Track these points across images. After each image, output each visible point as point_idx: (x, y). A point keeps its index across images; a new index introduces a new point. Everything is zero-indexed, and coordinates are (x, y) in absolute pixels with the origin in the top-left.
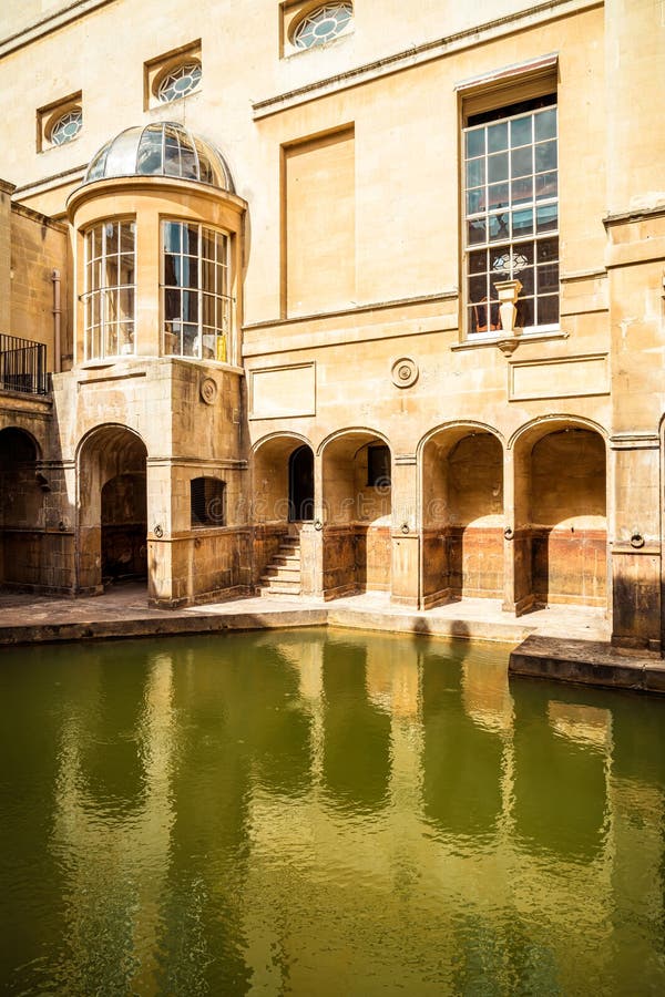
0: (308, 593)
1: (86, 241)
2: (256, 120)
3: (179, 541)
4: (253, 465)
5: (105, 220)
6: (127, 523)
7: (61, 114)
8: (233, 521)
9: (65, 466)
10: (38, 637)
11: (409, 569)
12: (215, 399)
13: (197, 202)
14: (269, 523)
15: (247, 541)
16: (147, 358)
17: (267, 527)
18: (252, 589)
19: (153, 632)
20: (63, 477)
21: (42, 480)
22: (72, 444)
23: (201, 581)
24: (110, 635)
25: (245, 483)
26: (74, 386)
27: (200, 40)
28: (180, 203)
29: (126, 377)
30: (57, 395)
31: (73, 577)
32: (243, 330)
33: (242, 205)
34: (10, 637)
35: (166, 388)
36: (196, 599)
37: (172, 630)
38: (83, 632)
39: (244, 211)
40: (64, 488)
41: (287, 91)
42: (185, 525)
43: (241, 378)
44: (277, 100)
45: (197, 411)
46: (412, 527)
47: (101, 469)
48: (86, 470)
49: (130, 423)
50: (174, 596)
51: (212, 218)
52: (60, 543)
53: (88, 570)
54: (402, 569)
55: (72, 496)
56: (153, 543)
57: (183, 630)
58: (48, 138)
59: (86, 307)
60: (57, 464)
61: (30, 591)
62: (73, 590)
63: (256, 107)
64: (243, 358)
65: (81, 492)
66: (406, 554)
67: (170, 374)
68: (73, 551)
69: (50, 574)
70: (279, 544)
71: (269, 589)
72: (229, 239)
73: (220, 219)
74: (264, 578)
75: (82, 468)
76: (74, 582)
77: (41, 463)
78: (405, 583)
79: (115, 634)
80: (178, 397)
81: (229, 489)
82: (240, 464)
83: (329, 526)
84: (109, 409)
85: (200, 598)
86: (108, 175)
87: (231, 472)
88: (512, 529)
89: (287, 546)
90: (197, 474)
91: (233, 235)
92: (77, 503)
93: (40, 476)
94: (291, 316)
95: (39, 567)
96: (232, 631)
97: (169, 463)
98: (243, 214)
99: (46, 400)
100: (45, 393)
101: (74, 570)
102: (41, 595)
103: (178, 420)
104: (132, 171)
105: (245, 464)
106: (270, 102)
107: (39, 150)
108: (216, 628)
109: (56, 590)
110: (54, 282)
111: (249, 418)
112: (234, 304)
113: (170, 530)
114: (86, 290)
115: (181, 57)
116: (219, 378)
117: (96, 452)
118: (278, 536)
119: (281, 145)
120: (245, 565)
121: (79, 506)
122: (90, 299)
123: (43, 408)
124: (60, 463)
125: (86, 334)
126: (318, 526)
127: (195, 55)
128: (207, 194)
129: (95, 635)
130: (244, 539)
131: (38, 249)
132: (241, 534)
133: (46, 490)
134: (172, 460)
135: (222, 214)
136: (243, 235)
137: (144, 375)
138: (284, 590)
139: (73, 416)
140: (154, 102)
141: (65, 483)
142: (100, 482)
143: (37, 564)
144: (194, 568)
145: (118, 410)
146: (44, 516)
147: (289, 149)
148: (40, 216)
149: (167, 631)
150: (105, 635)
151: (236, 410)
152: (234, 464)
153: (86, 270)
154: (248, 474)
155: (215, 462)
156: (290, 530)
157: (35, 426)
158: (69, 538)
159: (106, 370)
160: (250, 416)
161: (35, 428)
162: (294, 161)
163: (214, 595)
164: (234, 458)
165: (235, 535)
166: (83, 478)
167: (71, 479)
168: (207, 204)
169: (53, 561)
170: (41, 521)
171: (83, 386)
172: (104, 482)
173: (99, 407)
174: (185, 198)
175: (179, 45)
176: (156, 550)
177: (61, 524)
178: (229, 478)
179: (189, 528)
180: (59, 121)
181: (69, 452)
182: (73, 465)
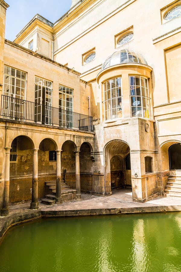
1: (104, 85)
2: (154, 44)
3: (143, 179)
4: (160, 151)
5: (110, 78)
6: (113, 170)
7: (89, 54)
8: (155, 171)
9: (100, 153)
10: (104, 213)
12: (148, 130)
13: (139, 69)
15: (160, 177)
16: (127, 118)
17: (165, 172)
18: (163, 194)
19: (141, 212)
20: (99, 157)
21: (92, 158)
22: (102, 146)
23: (149, 192)
24: (127, 212)
25: (157, 158)
26: (102, 128)
27: (133, 25)
28: (134, 70)
29: (121, 125)
30: (97, 132)
31: (104, 189)
32: (154, 108)
33: (151, 69)
34: (96, 213)
35: (137, 127)
36: (148, 198)
37: (147, 211)
38: (118, 211)
39: (152, 71)
40: (100, 160)
41: (166, 33)
42: (144, 173)
43: (154, 123)
44: (162, 37)
45: (144, 134)
47: (110, 154)
48: (106, 155)
49: (124, 139)
50: (143, 198)
51: (144, 74)
52: (99, 178)
53: (108, 187)
55: (103, 163)
56: (134, 179)
57: (151, 211)
58: (85, 61)
59: (104, 104)
60: (97, 153)
61: (89, 193)
62: (104, 193)
63: (153, 40)
64: (154, 116)
65: (105, 162)
67: (138, 123)
68: (103, 181)
69: (95, 188)
70: (168, 178)
71: (169, 194)
72: (147, 80)
73: (146, 75)
74: (166, 190)
75: (105, 154)
76: (104, 191)
77: (92, 153)
79: (128, 212)
80: (140, 130)
81: (153, 160)
82: (156, 151)
84: (115, 135)
85: (149, 198)
86: (111, 65)
87: (153, 154)
89: (170, 179)
90: (146, 155)
91: (149, 79)
92: (104, 165)
93: (92, 157)
94: (171, 102)
95: (92, 186)
96: (167, 212)
97: (139, 152)
98: (151, 72)
99: (94, 133)
100: (93, 131)
101: (104, 187)
102: (93, 195)
103: (141, 137)
104: (119, 63)
105: (157, 151)
106: (159, 38)
107: (83, 65)
108: (161, 211)
109: (98, 193)
110: (88, 100)
111: (158, 136)
112: (151, 100)
113: (140, 175)
114: (104, 100)
115: (126, 32)
116: (149, 123)
117: (109, 149)
118: (167, 175)
119: (164, 50)
120: (159, 185)
121: (105, 166)
122: (105, 102)
123: (93, 136)
124: (98, 152)
125: (105, 112)
127: (131, 30)
128: (142, 67)
129: (122, 213)
130: (159, 177)
131: (84, 91)
132: (157, 175)
133: (94, 161)
134: (140, 151)
135: (146, 73)
136: (152, 78)
137: (128, 123)
138: (175, 195)
139: (102, 138)
140: (117, 46)
141: (100, 159)
142: (110, 158)
143: (91, 185)
144: (147, 187)
145: (118, 135)
146: (93, 169)
147: (166, 51)
148: (85, 82)
149: (145, 212)
150: (125, 213)
151: (153, 134)
152: (154, 151)
153: (104, 94)
154: (158, 154)
155: (150, 151)
156: (170, 173)
157: (91, 141)
158: (102, 176)
159: (114, 123)
160: (158, 135)
161: (91, 142)
162: (168, 54)
163: (152, 197)
164: (154, 150)
165: (156, 176)
166: (106, 157)
167: (102, 157)
168: (142, 70)
169: (96, 184)
170: (92, 171)
171: (105, 128)
172: (111, 158)
173: (112, 135)
174: (136, 69)
175: (126, 28)
176: (135, 182)
177: (99, 172)
178: (153, 156)
179: (145, 174)
180: (88, 56)
181: (101, 149)
182: (103, 153)
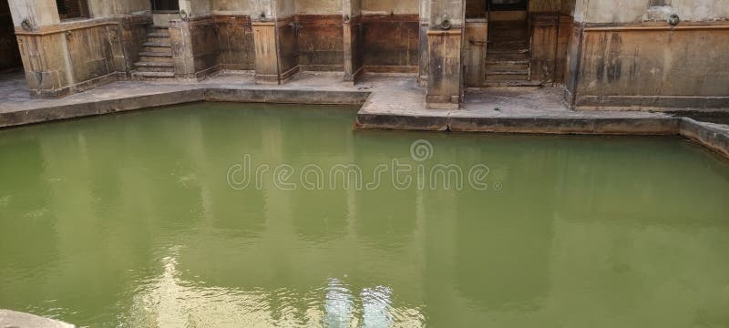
0: (182, 76)
3: (50, 35)
8: (99, 13)
11: (268, 52)
14: (135, 14)
15: (116, 31)
17: (133, 18)
18: (128, 75)
23: (79, 70)
36: (77, 87)
42: (56, 18)
46: (269, 15)
50: (56, 86)
54: (263, 51)
56: (23, 38)
66: (265, 39)
70: (147, 33)
74: (137, 64)
78: (266, 62)
83: (194, 16)
85: (82, 85)
88: (350, 16)
89: (155, 35)
118: (145, 26)
120: (117, 53)
126: (184, 16)
130: (113, 30)
132: (109, 25)
138: (159, 74)
144: (70, 59)
163: (94, 82)
165: (104, 26)
176: (26, 44)
179: (58, 21)
